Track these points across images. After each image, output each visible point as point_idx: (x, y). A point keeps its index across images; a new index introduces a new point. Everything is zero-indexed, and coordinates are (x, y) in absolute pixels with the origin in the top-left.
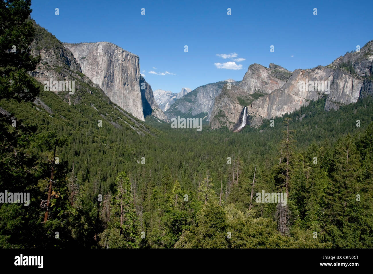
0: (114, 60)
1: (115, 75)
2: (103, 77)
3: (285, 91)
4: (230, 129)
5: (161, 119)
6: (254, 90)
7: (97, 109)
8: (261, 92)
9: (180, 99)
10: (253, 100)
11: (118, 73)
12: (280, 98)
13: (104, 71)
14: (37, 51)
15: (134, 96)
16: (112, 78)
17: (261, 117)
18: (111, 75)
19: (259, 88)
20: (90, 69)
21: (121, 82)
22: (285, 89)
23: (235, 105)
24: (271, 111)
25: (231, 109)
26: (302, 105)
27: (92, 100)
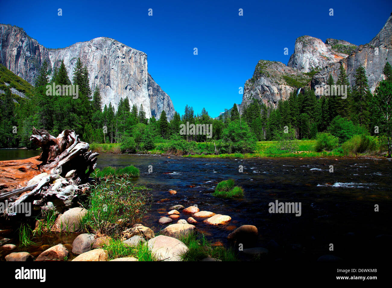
1: (111, 76)
2: (93, 77)
6: (309, 68)
11: (116, 73)
16: (107, 80)
18: (105, 76)
19: (318, 65)
21: (120, 85)
23: (280, 86)
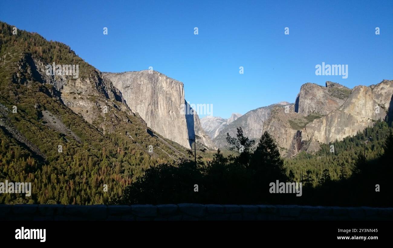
0: (158, 88)
1: (159, 103)
2: (147, 104)
3: (345, 111)
4: (282, 156)
5: (208, 147)
6: (308, 112)
7: (132, 137)
8: (316, 114)
9: (230, 124)
10: (307, 123)
11: (162, 100)
12: (339, 120)
13: (147, 99)
14: (72, 81)
15: (179, 124)
16: (156, 106)
17: (318, 141)
18: (155, 103)
19: (314, 110)
20: (134, 98)
21: (165, 109)
22: (344, 108)
23: (286, 129)
24: (329, 135)
25: (281, 133)
26: (367, 126)
27: (128, 128)
